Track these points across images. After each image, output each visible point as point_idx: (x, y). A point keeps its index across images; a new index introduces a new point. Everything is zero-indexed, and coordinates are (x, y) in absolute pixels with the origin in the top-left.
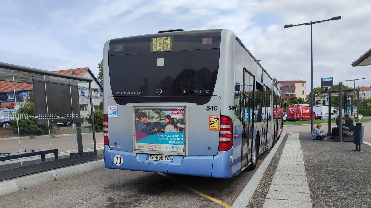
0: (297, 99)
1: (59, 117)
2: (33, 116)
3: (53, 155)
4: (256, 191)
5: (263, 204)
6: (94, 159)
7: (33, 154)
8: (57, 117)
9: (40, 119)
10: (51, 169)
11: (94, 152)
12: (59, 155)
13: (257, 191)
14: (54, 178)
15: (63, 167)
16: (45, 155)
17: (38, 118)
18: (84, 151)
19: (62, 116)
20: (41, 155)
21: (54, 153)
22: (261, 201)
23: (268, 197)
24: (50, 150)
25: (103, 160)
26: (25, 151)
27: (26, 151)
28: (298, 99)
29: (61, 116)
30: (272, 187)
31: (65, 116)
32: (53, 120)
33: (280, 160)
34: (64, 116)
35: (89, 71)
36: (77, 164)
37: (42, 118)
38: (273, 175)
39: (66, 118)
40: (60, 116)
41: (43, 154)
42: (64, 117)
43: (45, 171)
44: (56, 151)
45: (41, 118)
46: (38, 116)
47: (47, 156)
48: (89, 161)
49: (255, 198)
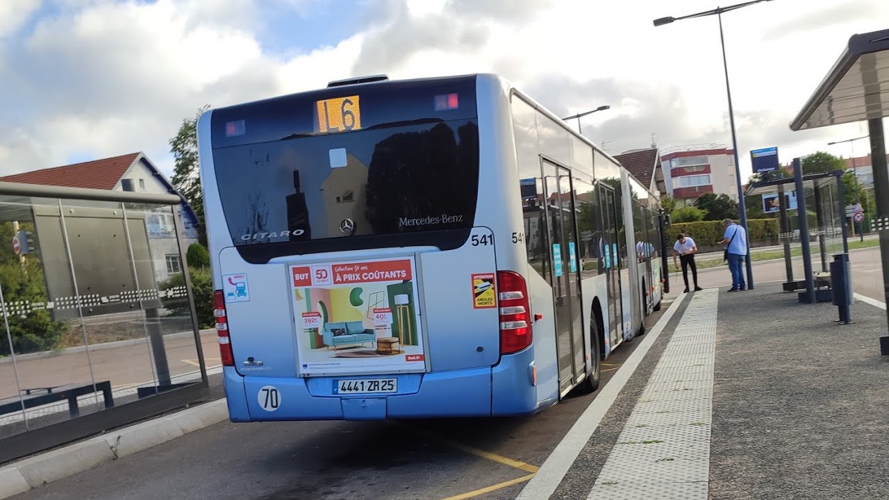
0: (718, 197)
1: (105, 299)
2: (43, 304)
3: (99, 397)
4: (597, 431)
5: (607, 455)
6: (202, 400)
7: (51, 397)
8: (101, 301)
9: (59, 308)
10: (100, 432)
11: (201, 380)
12: (115, 395)
13: (599, 432)
14: (110, 454)
15: (128, 423)
16: (78, 398)
17: (55, 305)
18: (173, 382)
19: (114, 297)
20: (67, 401)
21: (101, 392)
22: (605, 449)
23: (621, 439)
24: (91, 384)
25: (224, 401)
26: (28, 392)
27: (31, 391)
28: (719, 200)
29: (110, 297)
30: (634, 419)
31: (121, 296)
32: (92, 307)
33: (662, 359)
34: (118, 296)
35: (144, 161)
36: (162, 413)
37: (65, 305)
38: (638, 394)
39: (123, 301)
40: (108, 298)
41: (72, 395)
42: (118, 300)
43: (86, 437)
44: (105, 387)
45: (61, 306)
46: (55, 302)
47: (84, 401)
48: (192, 405)
49: (593, 444)
